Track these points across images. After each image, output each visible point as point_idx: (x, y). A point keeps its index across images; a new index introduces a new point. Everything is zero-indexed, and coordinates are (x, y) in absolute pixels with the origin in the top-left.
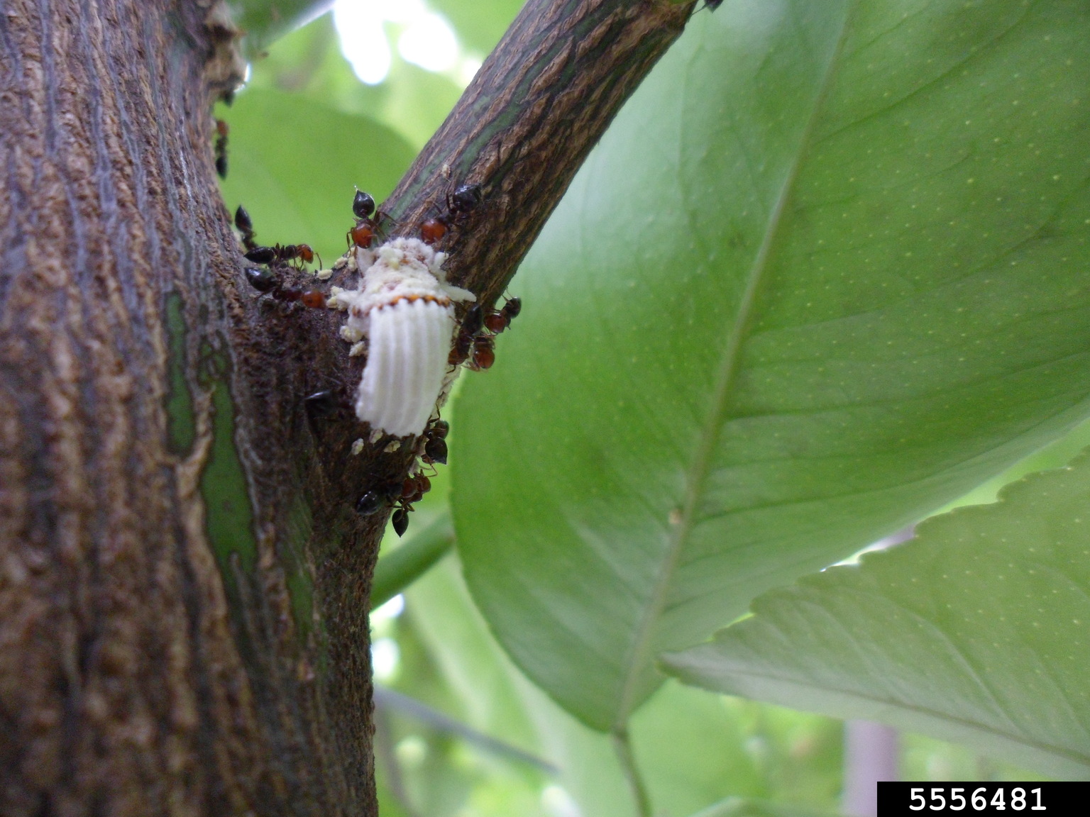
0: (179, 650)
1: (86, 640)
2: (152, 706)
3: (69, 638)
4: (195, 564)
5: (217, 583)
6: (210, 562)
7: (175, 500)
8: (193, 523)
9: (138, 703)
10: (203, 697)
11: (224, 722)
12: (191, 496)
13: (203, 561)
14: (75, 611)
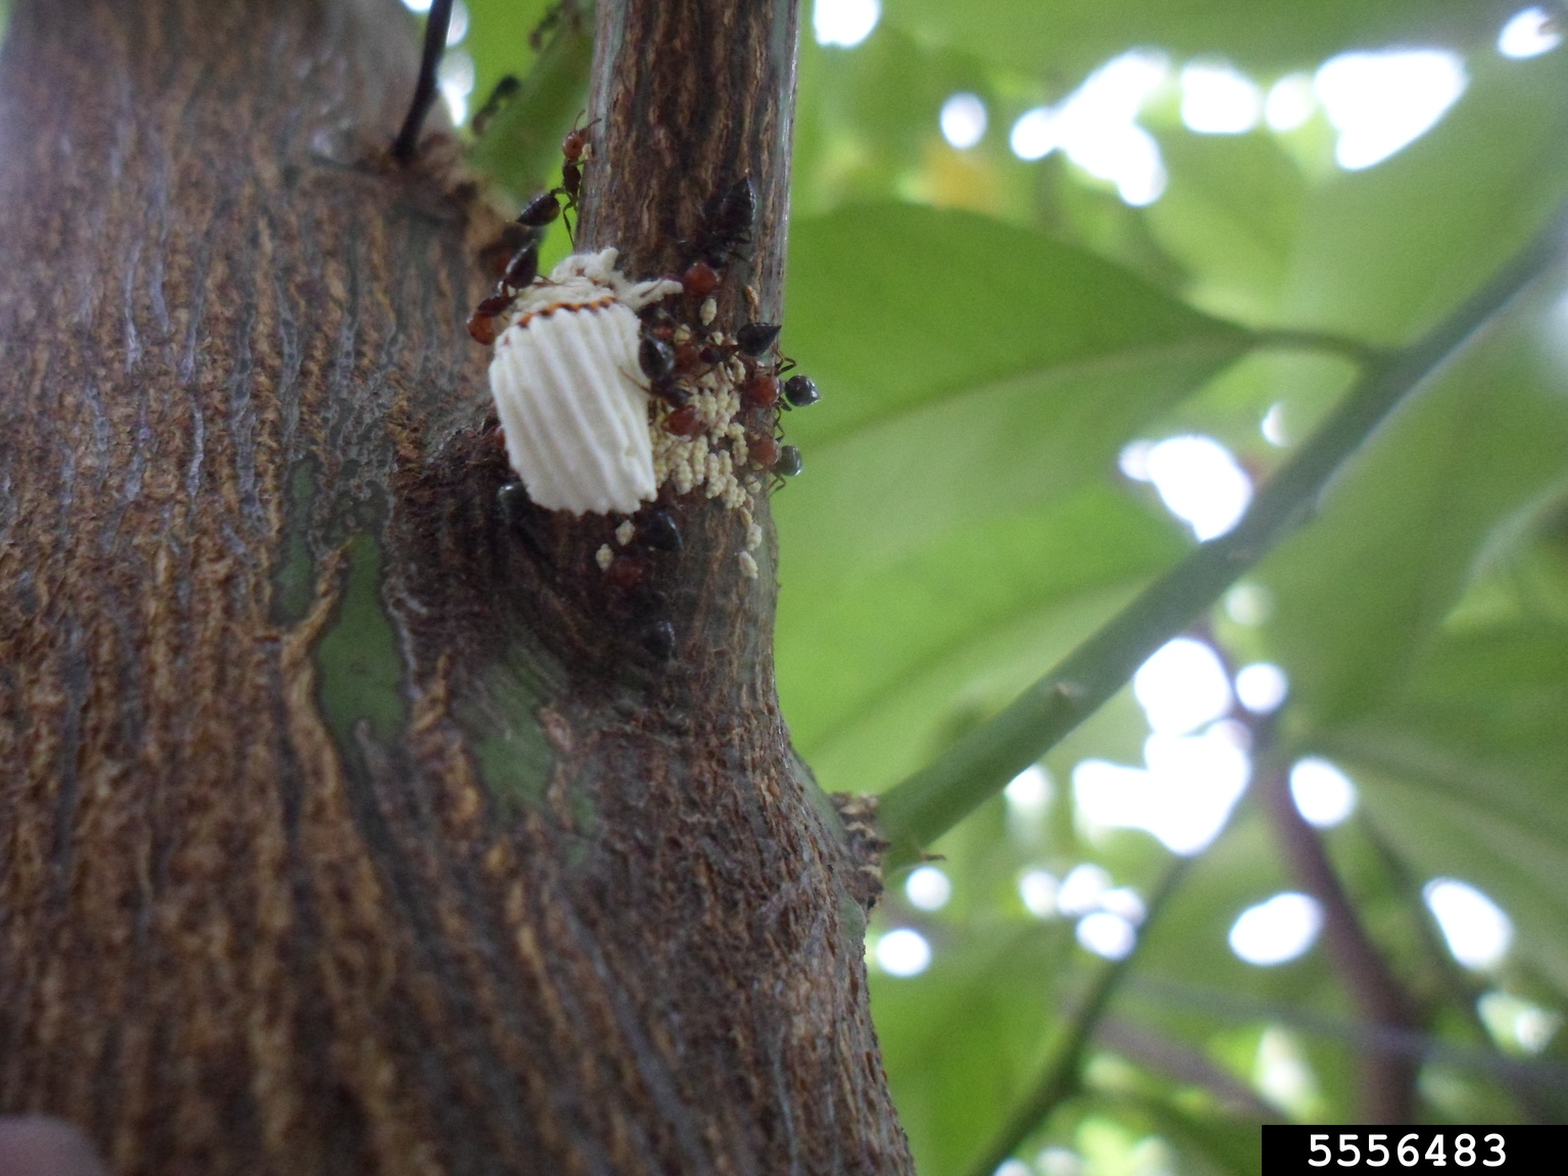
0: (270, 843)
1: (158, 847)
2: (230, 909)
3: (143, 850)
4: (298, 740)
5: (328, 758)
6: (320, 734)
7: (275, 674)
8: (297, 694)
9: (215, 908)
10: (302, 895)
11: (333, 922)
12: (295, 665)
13: (309, 734)
14: (150, 819)
